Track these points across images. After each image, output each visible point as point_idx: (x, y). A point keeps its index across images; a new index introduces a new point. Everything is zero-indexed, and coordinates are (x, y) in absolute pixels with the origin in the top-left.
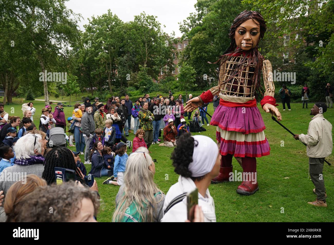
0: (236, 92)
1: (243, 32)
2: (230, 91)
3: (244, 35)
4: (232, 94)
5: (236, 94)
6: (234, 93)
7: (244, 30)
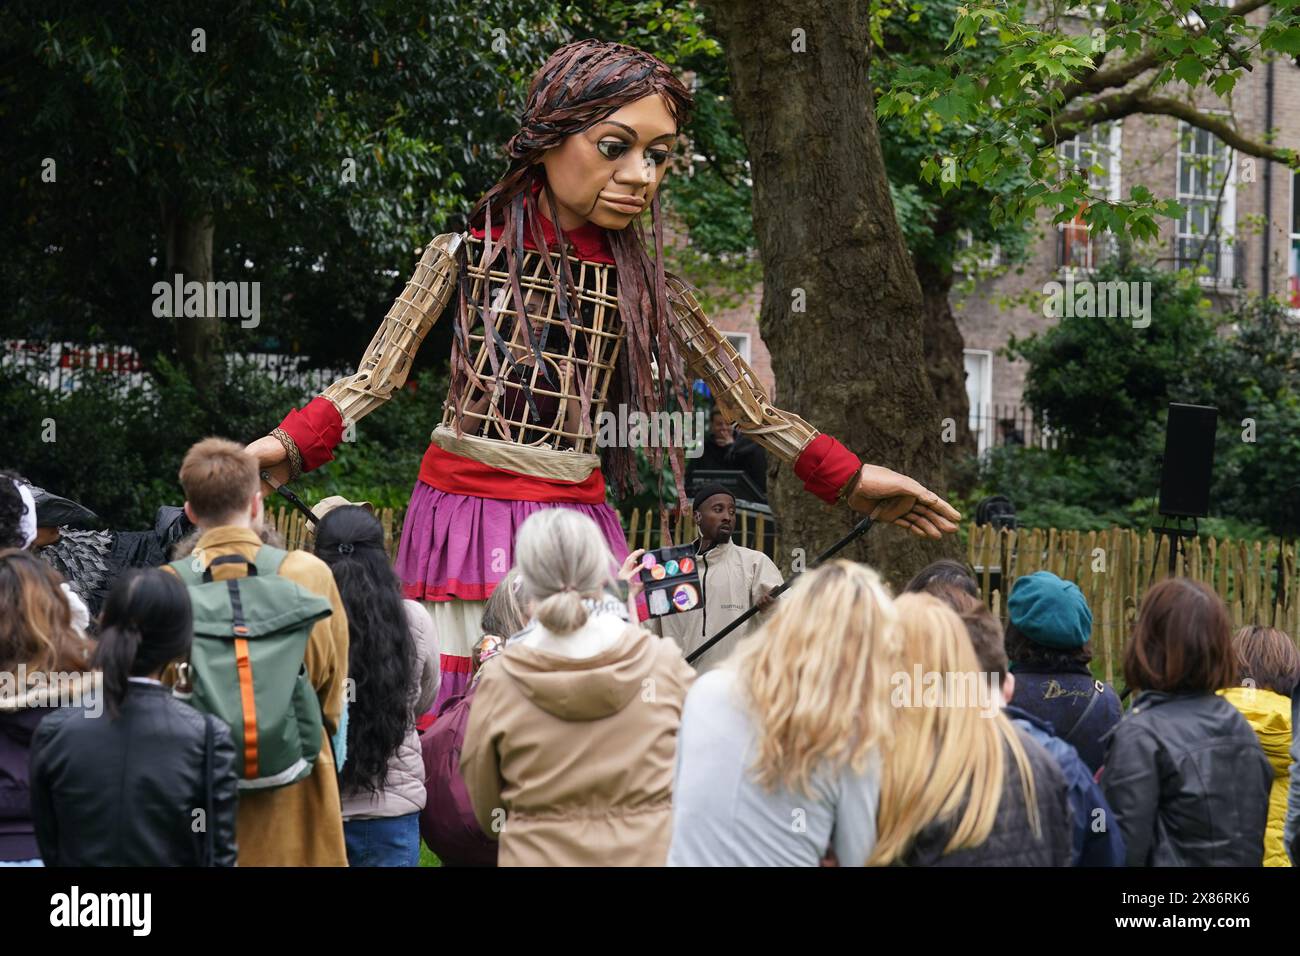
0: (552, 430)
1: (620, 148)
2: (523, 424)
3: (618, 161)
4: (532, 437)
5: (550, 440)
6: (545, 433)
7: (626, 141)
